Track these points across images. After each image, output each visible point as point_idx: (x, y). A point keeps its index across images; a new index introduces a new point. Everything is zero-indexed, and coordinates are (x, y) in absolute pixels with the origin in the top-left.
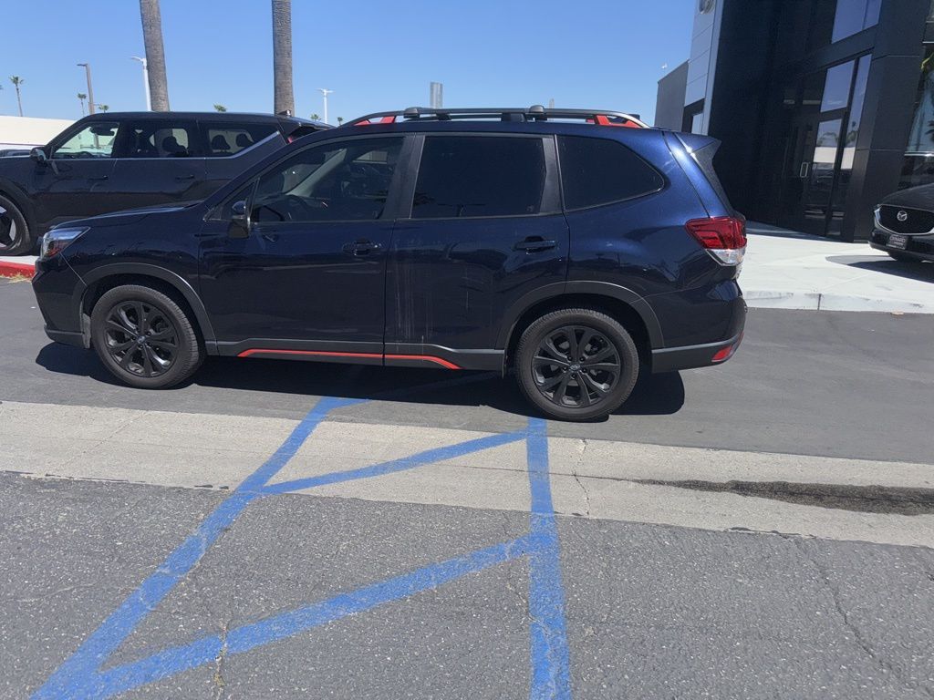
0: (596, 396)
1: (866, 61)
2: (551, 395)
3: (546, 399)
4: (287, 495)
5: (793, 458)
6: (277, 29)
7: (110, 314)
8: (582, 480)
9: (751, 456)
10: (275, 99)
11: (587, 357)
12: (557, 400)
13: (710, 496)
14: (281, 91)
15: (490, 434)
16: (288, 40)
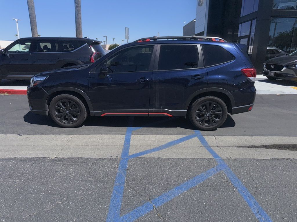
0: (214, 122)
1: (254, 21)
2: (201, 123)
3: (199, 124)
4: (138, 158)
5: (274, 137)
6: (76, 10)
7: (56, 104)
8: (221, 148)
9: (263, 137)
10: (76, 33)
11: (212, 111)
12: (203, 124)
13: (259, 149)
14: (78, 30)
15: (186, 136)
16: (80, 14)
